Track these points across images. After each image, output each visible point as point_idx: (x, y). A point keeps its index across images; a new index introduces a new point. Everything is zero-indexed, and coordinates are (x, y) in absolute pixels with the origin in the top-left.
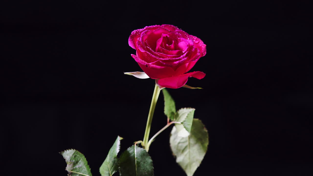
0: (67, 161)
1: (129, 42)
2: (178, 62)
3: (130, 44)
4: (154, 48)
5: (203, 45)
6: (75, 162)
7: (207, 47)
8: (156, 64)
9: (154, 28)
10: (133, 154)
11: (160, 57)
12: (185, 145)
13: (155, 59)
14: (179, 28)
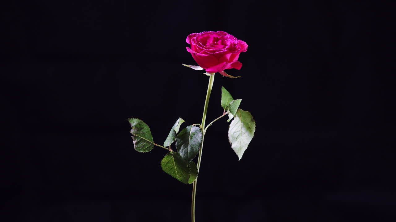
0: (133, 126)
1: (187, 39)
2: (219, 52)
3: (187, 41)
4: (205, 44)
5: (246, 46)
6: (139, 129)
7: (248, 47)
8: (203, 53)
9: (209, 33)
10: (189, 130)
11: (206, 48)
12: (238, 133)
13: (202, 50)
14: (230, 34)
